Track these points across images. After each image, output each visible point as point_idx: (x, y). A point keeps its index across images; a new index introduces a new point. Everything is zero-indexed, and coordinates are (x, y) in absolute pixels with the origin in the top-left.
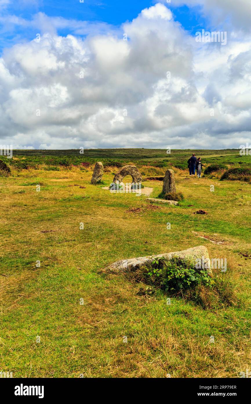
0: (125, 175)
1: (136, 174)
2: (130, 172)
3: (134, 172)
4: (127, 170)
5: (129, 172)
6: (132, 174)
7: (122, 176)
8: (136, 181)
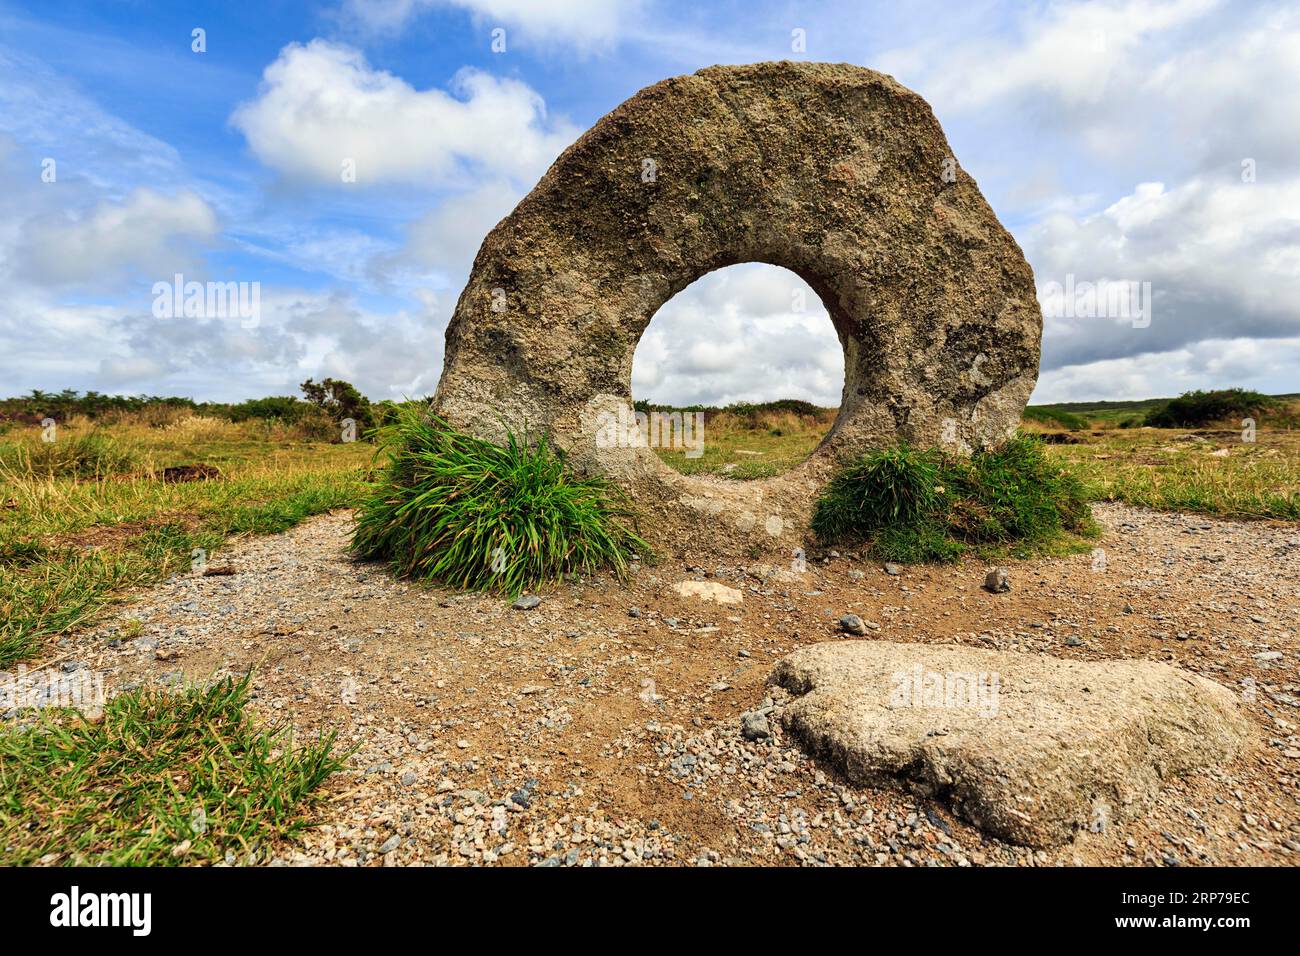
0: (669, 251)
1: (914, 233)
2: (784, 192)
3: (871, 202)
4: (704, 135)
5: (749, 196)
6: (834, 246)
7: (609, 285)
8: (911, 392)
